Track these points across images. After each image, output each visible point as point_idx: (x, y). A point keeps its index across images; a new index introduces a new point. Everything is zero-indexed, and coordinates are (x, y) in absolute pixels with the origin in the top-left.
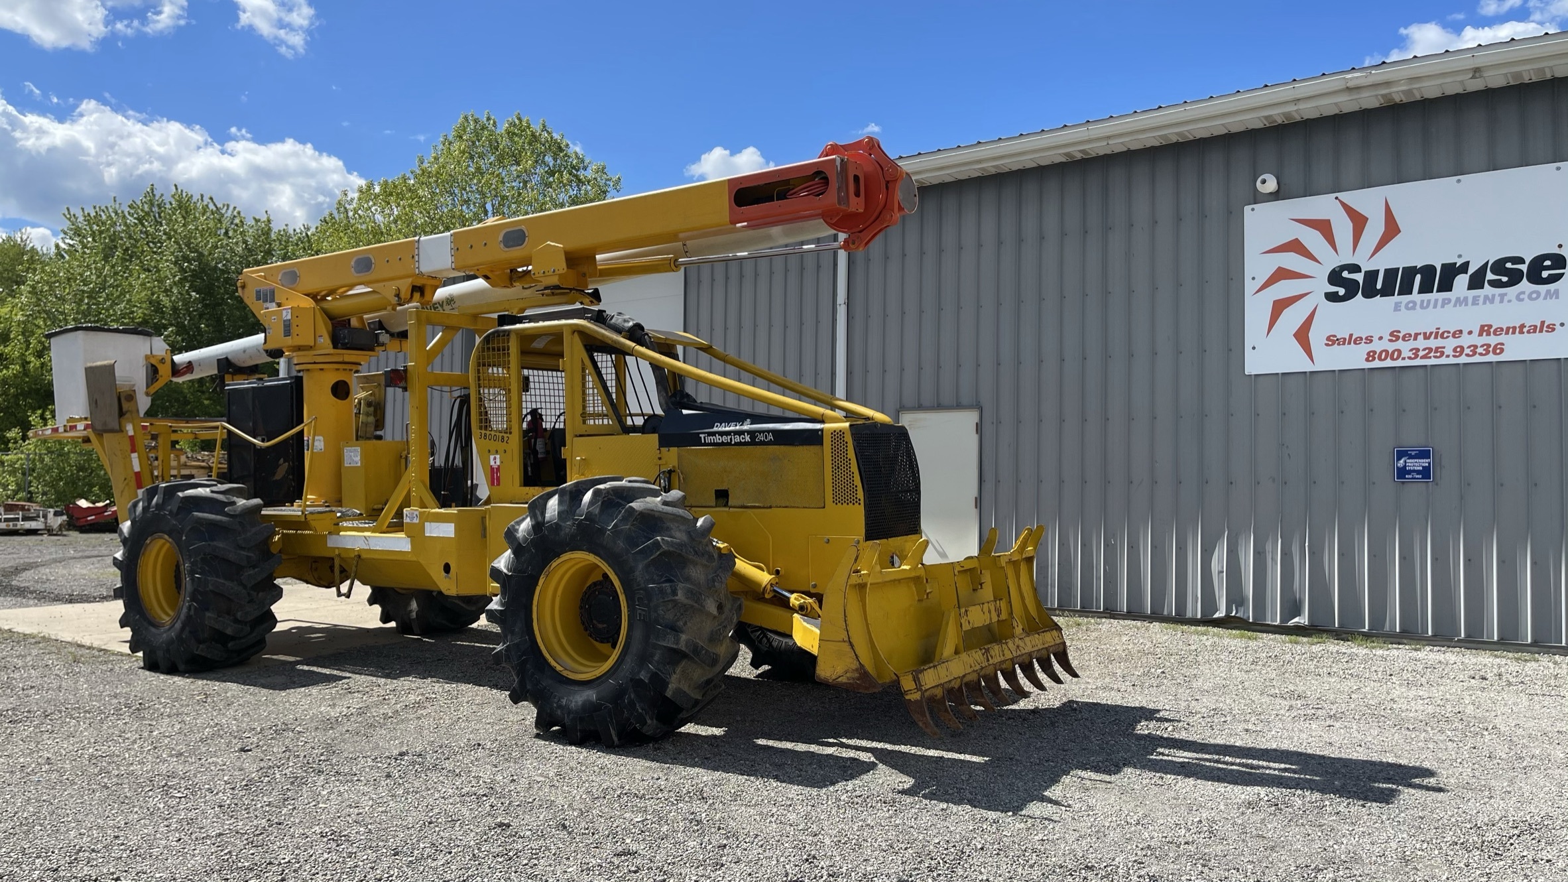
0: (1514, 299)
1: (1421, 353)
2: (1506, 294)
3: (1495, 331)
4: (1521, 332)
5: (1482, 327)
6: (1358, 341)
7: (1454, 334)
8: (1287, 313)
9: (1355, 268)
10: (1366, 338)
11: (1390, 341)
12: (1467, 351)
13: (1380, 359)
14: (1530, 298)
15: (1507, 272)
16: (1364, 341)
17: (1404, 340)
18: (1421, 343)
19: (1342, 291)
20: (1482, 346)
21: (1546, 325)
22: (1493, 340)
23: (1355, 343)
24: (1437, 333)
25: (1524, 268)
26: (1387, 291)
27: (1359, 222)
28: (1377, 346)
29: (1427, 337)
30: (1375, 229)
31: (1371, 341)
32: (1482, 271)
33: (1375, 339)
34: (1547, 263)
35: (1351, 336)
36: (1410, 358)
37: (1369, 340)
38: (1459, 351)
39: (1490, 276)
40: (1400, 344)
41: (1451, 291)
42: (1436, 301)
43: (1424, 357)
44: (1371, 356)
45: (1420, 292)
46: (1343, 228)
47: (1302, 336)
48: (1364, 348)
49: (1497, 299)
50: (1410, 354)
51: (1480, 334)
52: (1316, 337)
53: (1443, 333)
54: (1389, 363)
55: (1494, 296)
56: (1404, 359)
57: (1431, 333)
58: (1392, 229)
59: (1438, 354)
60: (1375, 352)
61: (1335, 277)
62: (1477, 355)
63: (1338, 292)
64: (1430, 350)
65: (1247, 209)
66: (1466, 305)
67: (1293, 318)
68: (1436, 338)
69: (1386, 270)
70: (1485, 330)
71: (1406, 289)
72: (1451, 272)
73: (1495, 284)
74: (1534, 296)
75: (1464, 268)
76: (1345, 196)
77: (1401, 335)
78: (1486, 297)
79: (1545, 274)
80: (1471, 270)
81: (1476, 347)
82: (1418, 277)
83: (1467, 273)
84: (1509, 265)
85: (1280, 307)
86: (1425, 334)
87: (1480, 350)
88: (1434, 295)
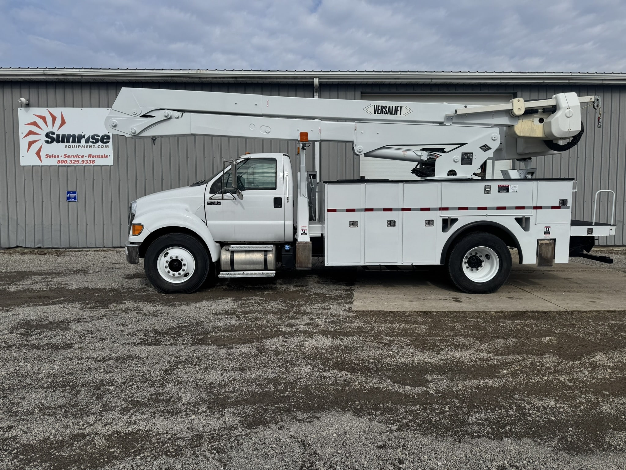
0: (97, 147)
1: (73, 162)
3: (92, 156)
4: (99, 157)
5: (89, 155)
6: (55, 157)
7: (82, 156)
8: (33, 146)
9: (53, 133)
12: (85, 162)
13: (61, 163)
15: (95, 139)
17: (68, 157)
18: (73, 159)
19: (50, 140)
22: (92, 159)
25: (99, 138)
26: (63, 142)
27: (54, 118)
28: (61, 159)
29: (74, 157)
30: (58, 122)
32: (89, 138)
33: (60, 156)
34: (106, 137)
37: (58, 157)
38: (83, 162)
39: (91, 140)
41: (80, 143)
42: (77, 146)
43: (74, 163)
44: (59, 162)
45: (72, 143)
46: (49, 120)
47: (38, 153)
48: (57, 159)
49: (93, 147)
50: (70, 162)
52: (43, 154)
53: (79, 156)
54: (64, 164)
56: (68, 163)
58: (63, 122)
59: (77, 162)
61: (47, 135)
62: (88, 164)
63: (48, 141)
64: (75, 161)
65: (19, 109)
66: (85, 147)
67: (35, 147)
68: (77, 157)
69: (62, 135)
70: (90, 156)
71: (68, 142)
72: (80, 138)
73: (93, 142)
75: (84, 136)
76: (49, 109)
78: (90, 146)
79: (105, 141)
80: (86, 137)
81: (87, 161)
82: (71, 138)
83: (84, 138)
84: (95, 137)
85: (31, 143)
86: (74, 156)
87: (89, 162)
88: (76, 144)
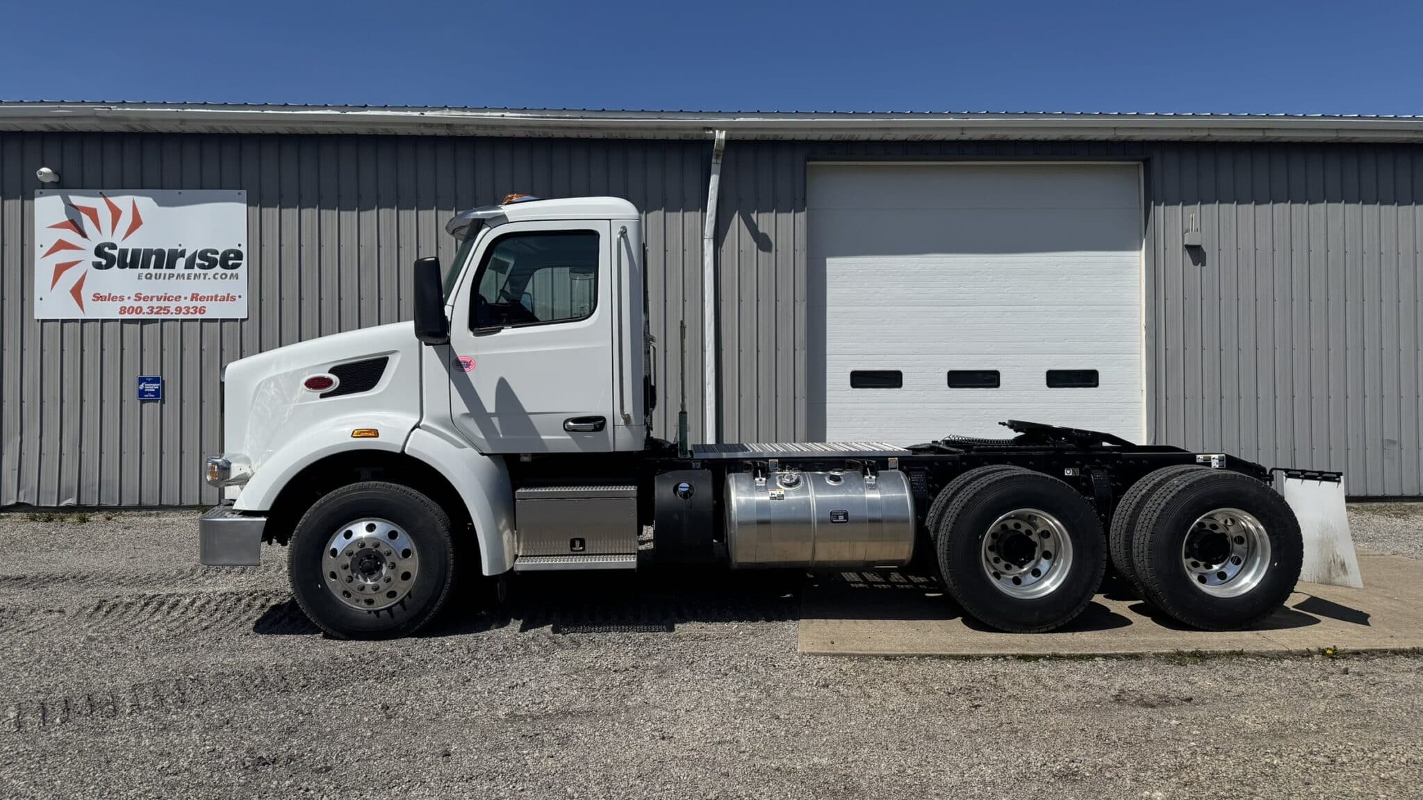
0: (212, 277)
1: (155, 310)
2: (207, 274)
3: (201, 298)
4: (216, 300)
5: (193, 294)
6: (114, 299)
7: (176, 298)
8: (65, 275)
9: (113, 247)
10: (120, 297)
11: (136, 300)
12: (184, 311)
13: (129, 313)
14: (221, 278)
15: (207, 259)
16: (118, 299)
17: (144, 300)
18: (155, 303)
19: (104, 262)
20: (193, 308)
21: (231, 295)
22: (199, 304)
23: (112, 300)
24: (165, 297)
25: (218, 257)
26: (133, 265)
27: (116, 214)
28: (127, 303)
29: (159, 299)
30: (126, 220)
31: (123, 300)
32: (195, 254)
33: (126, 298)
34: (232, 255)
35: (110, 295)
36: (147, 313)
37: (122, 299)
38: (179, 310)
39: (198, 261)
40: (141, 303)
41: (173, 267)
42: (165, 275)
43: (155, 313)
44: (123, 310)
45: (155, 267)
46: (105, 216)
47: (76, 292)
48: (119, 304)
49: (202, 276)
50: (148, 310)
51: (192, 300)
52: (86, 293)
53: (169, 297)
54: (134, 316)
55: (200, 274)
56: (144, 313)
57: (162, 297)
58: (137, 222)
59: (166, 312)
60: (125, 308)
61: (99, 251)
62: (190, 314)
63: (101, 263)
64: (161, 308)
65: (37, 193)
66: (184, 278)
67: (69, 278)
68: (164, 300)
69: (133, 250)
70: (195, 297)
71: (145, 265)
72: (174, 256)
73: (202, 267)
74: (224, 276)
75: (182, 254)
76: (107, 192)
77: (142, 296)
78: (195, 275)
79: (230, 262)
80: (187, 255)
81: (189, 308)
82: (154, 258)
83: (184, 257)
84: (209, 255)
85: (60, 269)
86: (158, 297)
87: (191, 310)
88: (164, 271)
